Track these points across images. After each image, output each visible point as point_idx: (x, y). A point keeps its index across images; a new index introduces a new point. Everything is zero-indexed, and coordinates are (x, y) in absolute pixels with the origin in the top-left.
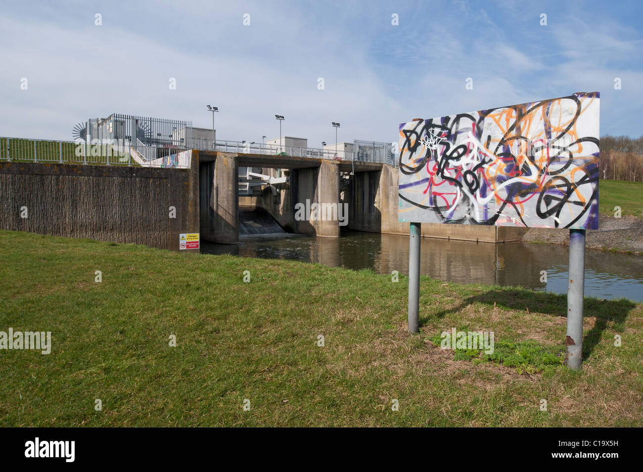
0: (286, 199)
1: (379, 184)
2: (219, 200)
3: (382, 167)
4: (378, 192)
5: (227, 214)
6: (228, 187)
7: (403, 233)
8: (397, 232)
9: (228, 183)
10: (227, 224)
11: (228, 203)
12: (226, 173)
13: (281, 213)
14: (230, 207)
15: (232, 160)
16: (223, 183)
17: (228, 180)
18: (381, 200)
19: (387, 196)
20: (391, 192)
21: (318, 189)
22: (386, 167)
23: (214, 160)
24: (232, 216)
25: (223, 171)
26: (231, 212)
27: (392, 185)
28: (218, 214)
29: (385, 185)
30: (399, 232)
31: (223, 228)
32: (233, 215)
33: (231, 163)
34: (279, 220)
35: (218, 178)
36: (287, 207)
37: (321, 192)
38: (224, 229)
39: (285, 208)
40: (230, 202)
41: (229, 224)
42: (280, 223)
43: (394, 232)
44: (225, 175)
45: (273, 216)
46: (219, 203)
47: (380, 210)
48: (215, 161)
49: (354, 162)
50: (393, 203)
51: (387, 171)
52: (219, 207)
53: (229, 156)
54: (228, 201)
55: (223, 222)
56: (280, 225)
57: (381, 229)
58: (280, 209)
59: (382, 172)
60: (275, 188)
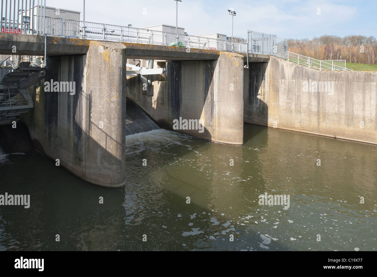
0: (162, 92)
1: (263, 75)
2: (92, 115)
3: (269, 59)
4: (262, 84)
5: (108, 138)
6: (110, 96)
7: (301, 130)
8: (291, 127)
9: (111, 90)
10: (106, 155)
11: (110, 123)
12: (106, 75)
13: (154, 106)
14: (113, 129)
15: (119, 53)
16: (100, 89)
17: (110, 85)
18: (266, 92)
19: (276, 90)
20: (283, 86)
21: (213, 86)
22: (275, 59)
23: (84, 52)
24: (117, 142)
25: (100, 70)
26: (114, 137)
27: (283, 77)
28: (89, 138)
29: (274, 78)
30: (294, 128)
31: (98, 160)
32: (118, 140)
33: (116, 59)
34: (151, 113)
35: (92, 81)
36: (163, 100)
37: (219, 89)
38: (102, 163)
39: (160, 102)
40: (112, 121)
41: (110, 155)
42: (152, 116)
43: (288, 127)
44: (105, 76)
45: (143, 108)
46: (92, 120)
47: (265, 102)
48: (86, 54)
49: (249, 54)
50: (285, 97)
51: (276, 64)
52: (93, 127)
53: (113, 47)
54: (109, 119)
55: (99, 152)
56: (152, 119)
57: (267, 123)
58: (153, 101)
59: (269, 64)
60: (146, 79)
